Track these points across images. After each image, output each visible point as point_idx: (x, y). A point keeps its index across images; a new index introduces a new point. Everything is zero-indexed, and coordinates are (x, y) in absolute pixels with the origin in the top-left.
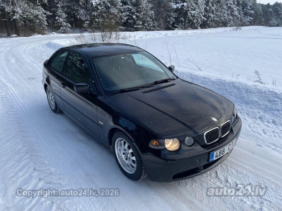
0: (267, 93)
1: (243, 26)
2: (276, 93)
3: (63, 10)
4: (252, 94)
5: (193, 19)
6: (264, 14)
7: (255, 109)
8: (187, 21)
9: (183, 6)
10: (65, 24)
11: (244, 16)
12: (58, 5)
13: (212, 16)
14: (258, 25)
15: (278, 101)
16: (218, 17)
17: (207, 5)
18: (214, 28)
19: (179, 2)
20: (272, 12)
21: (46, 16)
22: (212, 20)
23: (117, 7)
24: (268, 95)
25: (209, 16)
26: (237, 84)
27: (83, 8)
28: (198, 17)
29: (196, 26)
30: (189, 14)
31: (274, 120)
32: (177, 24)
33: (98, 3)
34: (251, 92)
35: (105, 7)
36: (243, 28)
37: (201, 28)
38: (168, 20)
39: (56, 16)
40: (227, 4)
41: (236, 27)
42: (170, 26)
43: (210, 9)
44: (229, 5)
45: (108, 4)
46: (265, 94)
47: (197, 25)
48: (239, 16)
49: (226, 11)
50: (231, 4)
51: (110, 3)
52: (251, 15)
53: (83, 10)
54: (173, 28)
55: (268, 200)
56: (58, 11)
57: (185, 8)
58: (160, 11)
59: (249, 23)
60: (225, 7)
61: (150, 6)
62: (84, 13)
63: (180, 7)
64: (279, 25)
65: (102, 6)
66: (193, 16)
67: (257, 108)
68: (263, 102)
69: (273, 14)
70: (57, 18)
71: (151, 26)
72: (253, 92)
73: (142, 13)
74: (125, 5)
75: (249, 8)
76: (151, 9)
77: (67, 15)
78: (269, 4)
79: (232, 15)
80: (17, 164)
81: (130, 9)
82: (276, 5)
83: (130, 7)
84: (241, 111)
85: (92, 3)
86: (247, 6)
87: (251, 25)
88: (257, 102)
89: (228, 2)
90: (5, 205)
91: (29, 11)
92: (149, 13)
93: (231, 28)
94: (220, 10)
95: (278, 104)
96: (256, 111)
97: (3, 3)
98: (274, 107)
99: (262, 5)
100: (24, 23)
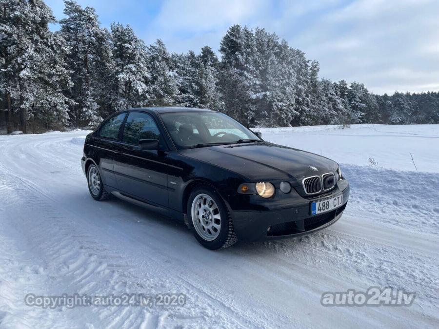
0: (384, 173)
1: (352, 124)
2: (396, 171)
3: (94, 99)
4: (365, 175)
5: (280, 113)
6: (380, 108)
7: (370, 192)
8: (272, 116)
9: (265, 95)
10: (96, 117)
11: (352, 111)
12: (88, 92)
13: (307, 109)
14: (374, 123)
15: (399, 181)
16: (316, 111)
17: (299, 96)
18: (310, 125)
19: (260, 91)
20: (391, 105)
21: (68, 106)
22: (307, 115)
23: (173, 96)
24: (385, 175)
25: (302, 110)
26: (345, 166)
27: (124, 97)
28: (287, 110)
29: (285, 122)
30: (275, 107)
31: (396, 201)
32: (258, 120)
33: (146, 90)
34: (363, 173)
35: (156, 95)
36: (352, 126)
37: (293, 126)
38: (245, 114)
39: (82, 107)
40: (327, 95)
41: (343, 125)
42: (249, 123)
43: (303, 101)
44: (329, 95)
45: (161, 91)
46: (381, 174)
47: (287, 121)
48: (346, 110)
49: (326, 103)
50: (332, 95)
51: (162, 90)
52: (361, 109)
53: (124, 99)
54: (252, 125)
55: (388, 262)
56: (87, 100)
57: (269, 98)
58: (233, 102)
59: (360, 120)
60: (325, 99)
61: (220, 95)
62: (125, 103)
63: (261, 97)
64: (404, 123)
65: (152, 94)
66: (281, 109)
67: (372, 190)
68: (380, 183)
69: (393, 107)
70: (84, 109)
71: (221, 123)
72: (367, 173)
73: (208, 104)
74: (185, 93)
75: (358, 100)
76: (221, 99)
77: (99, 106)
78: (386, 95)
79: (335, 109)
80: (56, 243)
81: (191, 98)
82: (396, 96)
83: (192, 96)
84: (353, 195)
85: (138, 90)
86: (355, 97)
87: (364, 122)
88: (371, 183)
89: (327, 92)
90: (48, 275)
91: (45, 98)
92: (219, 104)
93: (336, 126)
94: (317, 101)
95: (399, 183)
96: (372, 193)
97: (7, 87)
98: (394, 187)
99: (377, 97)
100: (34, 116)
